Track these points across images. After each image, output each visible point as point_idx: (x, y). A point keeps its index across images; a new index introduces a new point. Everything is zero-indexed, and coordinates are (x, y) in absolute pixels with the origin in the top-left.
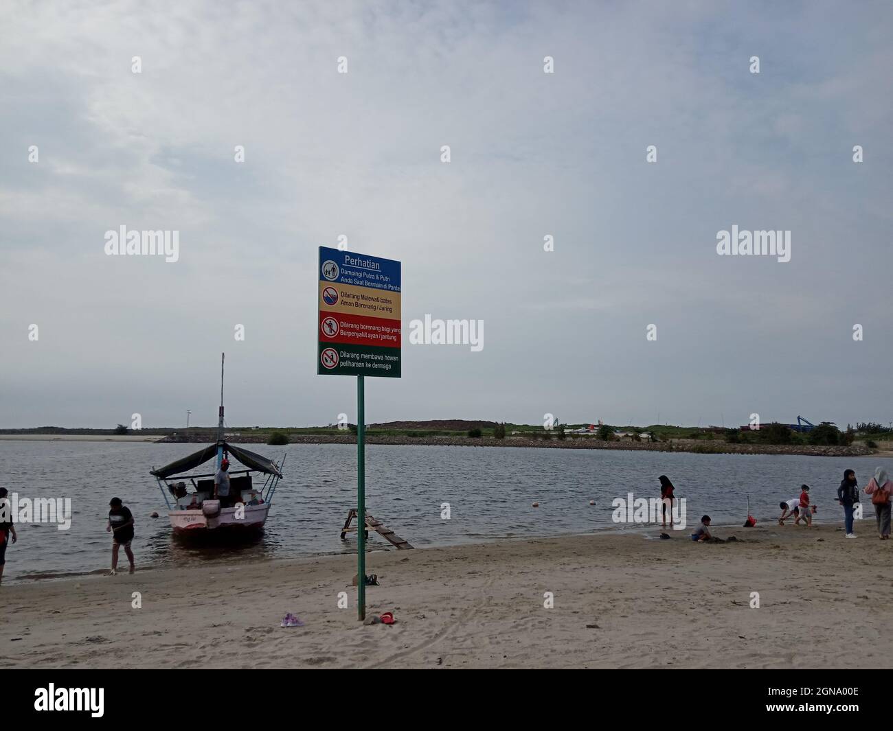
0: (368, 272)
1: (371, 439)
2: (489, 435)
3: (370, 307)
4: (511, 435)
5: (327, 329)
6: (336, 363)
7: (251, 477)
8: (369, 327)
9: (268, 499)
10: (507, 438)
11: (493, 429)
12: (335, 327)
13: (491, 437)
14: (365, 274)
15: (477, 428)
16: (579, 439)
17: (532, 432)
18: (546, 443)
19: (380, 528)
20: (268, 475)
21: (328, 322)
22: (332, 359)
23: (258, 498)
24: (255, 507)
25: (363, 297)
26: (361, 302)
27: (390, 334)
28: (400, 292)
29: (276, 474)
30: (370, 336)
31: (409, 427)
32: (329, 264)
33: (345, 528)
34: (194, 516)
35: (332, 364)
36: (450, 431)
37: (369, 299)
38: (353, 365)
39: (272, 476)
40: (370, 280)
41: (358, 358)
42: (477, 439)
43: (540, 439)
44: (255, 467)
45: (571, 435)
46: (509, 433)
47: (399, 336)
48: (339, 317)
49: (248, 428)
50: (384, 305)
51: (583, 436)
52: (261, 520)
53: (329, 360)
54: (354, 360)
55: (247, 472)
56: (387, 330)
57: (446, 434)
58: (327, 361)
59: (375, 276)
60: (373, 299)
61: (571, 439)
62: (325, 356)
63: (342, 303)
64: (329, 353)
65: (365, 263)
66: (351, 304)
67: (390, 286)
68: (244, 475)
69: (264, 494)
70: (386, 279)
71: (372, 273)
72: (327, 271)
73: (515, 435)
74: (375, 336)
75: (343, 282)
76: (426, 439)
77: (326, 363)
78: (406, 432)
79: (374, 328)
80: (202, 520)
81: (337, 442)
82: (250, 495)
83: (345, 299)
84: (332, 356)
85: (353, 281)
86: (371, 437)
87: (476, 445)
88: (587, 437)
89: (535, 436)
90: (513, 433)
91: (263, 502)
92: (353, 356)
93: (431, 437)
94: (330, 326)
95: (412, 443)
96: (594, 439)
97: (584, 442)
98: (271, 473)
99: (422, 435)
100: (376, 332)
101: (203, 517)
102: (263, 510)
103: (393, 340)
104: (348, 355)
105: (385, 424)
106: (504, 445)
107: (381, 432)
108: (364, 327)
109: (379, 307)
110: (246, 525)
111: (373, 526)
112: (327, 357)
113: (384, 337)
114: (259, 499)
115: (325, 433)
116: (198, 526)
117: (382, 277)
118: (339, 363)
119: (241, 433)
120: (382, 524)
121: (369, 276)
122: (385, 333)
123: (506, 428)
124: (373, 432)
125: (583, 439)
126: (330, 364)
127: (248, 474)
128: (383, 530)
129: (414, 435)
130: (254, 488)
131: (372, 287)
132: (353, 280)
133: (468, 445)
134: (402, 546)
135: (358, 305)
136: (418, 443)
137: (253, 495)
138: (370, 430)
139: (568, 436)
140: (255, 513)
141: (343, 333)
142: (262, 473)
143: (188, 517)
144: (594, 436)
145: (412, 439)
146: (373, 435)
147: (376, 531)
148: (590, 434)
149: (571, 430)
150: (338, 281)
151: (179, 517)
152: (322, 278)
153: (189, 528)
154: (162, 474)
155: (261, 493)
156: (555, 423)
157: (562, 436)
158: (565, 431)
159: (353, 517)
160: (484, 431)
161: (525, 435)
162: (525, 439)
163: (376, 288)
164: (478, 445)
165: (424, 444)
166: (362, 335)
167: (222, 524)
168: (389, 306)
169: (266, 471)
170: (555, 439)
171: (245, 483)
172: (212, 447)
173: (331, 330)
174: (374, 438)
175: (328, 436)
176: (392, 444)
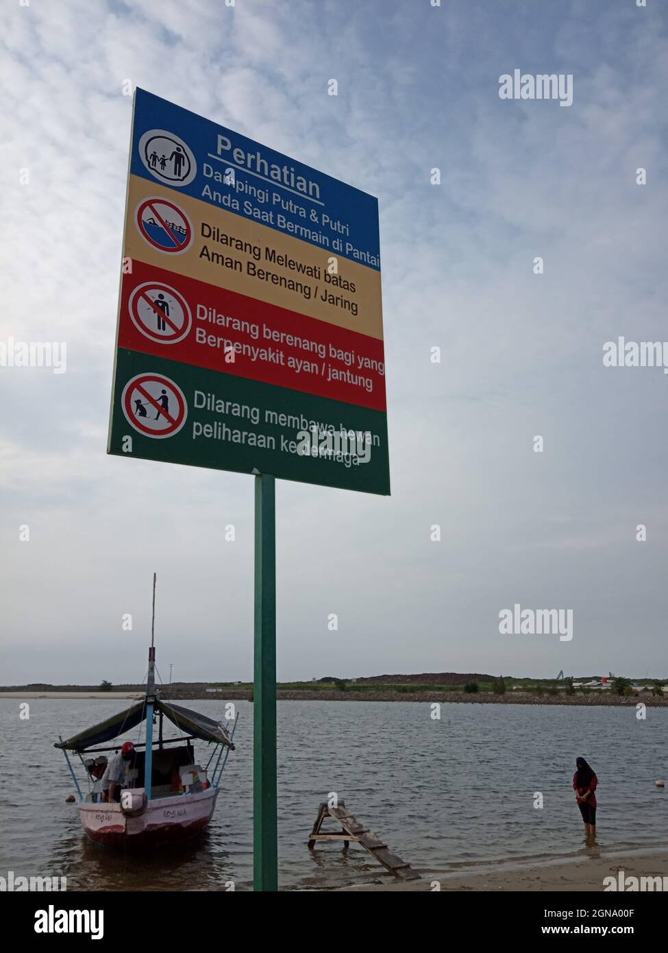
0: (286, 196)
1: (357, 695)
2: (486, 690)
3: (293, 286)
4: (512, 690)
5: (149, 317)
6: (175, 424)
7: (193, 746)
8: (292, 340)
9: (216, 780)
10: (508, 694)
11: (491, 684)
12: (176, 314)
13: (490, 693)
14: (276, 198)
15: (473, 681)
16: (591, 694)
17: (535, 687)
18: (553, 699)
19: (366, 838)
20: (215, 744)
21: (153, 294)
22: (163, 409)
23: (202, 778)
24: (197, 796)
25: (271, 255)
26: (263, 264)
27: (354, 369)
28: (378, 269)
29: (225, 743)
30: (293, 362)
31: (399, 681)
32: (164, 143)
33: (313, 834)
34: (109, 814)
35: (163, 423)
36: (443, 686)
37: (290, 264)
38: (238, 437)
39: (220, 747)
40: (290, 217)
41: (256, 420)
42: (473, 695)
43: (546, 695)
44: (197, 733)
45: (581, 689)
46: (509, 687)
47: (380, 382)
48: (193, 291)
49: (231, 683)
50: (336, 291)
51: (596, 690)
52: (206, 815)
53: (151, 410)
54: (242, 424)
55: (188, 739)
56: (348, 358)
57: (440, 689)
58: (143, 413)
59: (308, 214)
60: (300, 268)
61: (582, 694)
62: (136, 395)
63: (204, 252)
64: (154, 389)
65: (277, 172)
66: (232, 264)
67: (349, 247)
68: (184, 744)
69: (210, 774)
70: (338, 227)
71: (298, 201)
72: (154, 157)
73: (517, 690)
74: (310, 367)
75: (206, 199)
76: (418, 694)
77: (140, 419)
78: (395, 687)
79: (307, 345)
80: (121, 821)
81: (322, 699)
82: (192, 775)
83: (214, 246)
84: (165, 399)
85: (242, 206)
86: (357, 692)
87: (473, 702)
88: (600, 691)
89: (540, 691)
90: (514, 688)
91: (208, 785)
92: (238, 410)
93: (422, 692)
94: (160, 308)
95: (402, 700)
96: (608, 693)
97: (598, 698)
98: (218, 741)
99: (412, 690)
100: (312, 357)
101: (121, 815)
102: (209, 798)
103: (362, 389)
104: (222, 407)
105: (373, 678)
106: (506, 702)
107: (367, 687)
108: (274, 335)
109: (321, 293)
110: (184, 826)
111: (355, 834)
112: (144, 401)
113: (335, 375)
114: (203, 781)
115: (308, 688)
116: (115, 830)
117: (326, 219)
118: (189, 425)
119: (223, 689)
120: (369, 831)
121: (289, 206)
122: (340, 365)
123: (506, 683)
124: (359, 687)
125: (596, 694)
126: (154, 421)
127: (189, 743)
128: (371, 841)
129: (404, 690)
130: (196, 763)
131: (298, 236)
132: (240, 202)
133: (465, 702)
134: (401, 873)
135: (253, 270)
136: (409, 700)
137: (194, 773)
138: (356, 685)
139: (578, 690)
140: (200, 805)
141: (202, 337)
142: (207, 742)
143: (101, 814)
144: (607, 690)
145: (403, 695)
146: (359, 691)
147: (360, 842)
148: (603, 688)
149: (580, 684)
150: (193, 190)
151: (90, 814)
152: (137, 168)
153: (102, 832)
154: (79, 744)
155: (206, 771)
156: (559, 676)
157: (571, 691)
158: (574, 684)
159: (325, 816)
160: (481, 685)
161: (529, 690)
162: (530, 694)
163: (307, 240)
164: (476, 702)
165: (415, 701)
166: (268, 356)
167: (149, 826)
168: (347, 295)
169: (210, 738)
170: (563, 694)
171: (185, 756)
172: (138, 705)
173: (163, 320)
174: (361, 694)
175: (313, 692)
176: (380, 701)
